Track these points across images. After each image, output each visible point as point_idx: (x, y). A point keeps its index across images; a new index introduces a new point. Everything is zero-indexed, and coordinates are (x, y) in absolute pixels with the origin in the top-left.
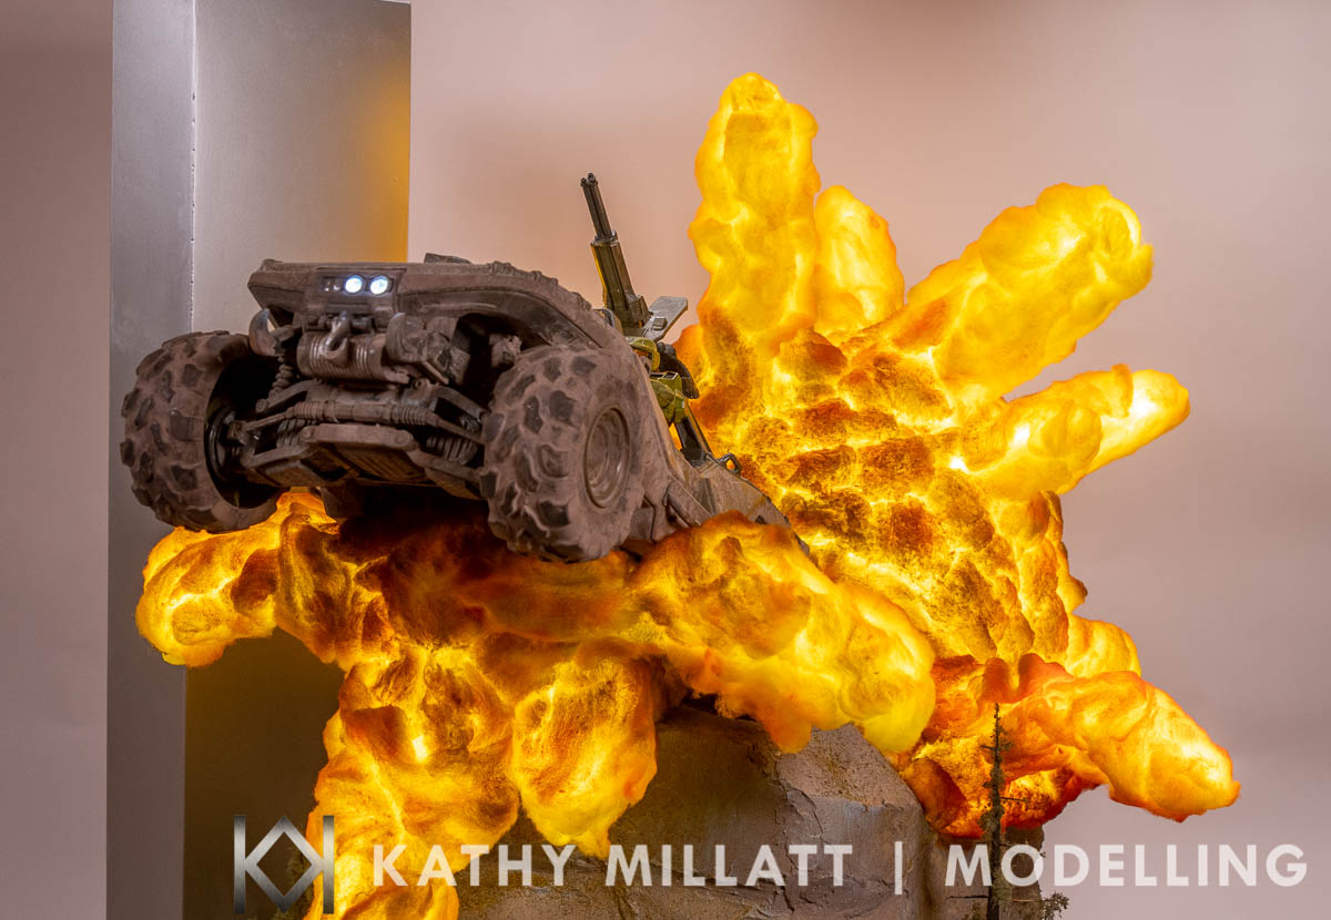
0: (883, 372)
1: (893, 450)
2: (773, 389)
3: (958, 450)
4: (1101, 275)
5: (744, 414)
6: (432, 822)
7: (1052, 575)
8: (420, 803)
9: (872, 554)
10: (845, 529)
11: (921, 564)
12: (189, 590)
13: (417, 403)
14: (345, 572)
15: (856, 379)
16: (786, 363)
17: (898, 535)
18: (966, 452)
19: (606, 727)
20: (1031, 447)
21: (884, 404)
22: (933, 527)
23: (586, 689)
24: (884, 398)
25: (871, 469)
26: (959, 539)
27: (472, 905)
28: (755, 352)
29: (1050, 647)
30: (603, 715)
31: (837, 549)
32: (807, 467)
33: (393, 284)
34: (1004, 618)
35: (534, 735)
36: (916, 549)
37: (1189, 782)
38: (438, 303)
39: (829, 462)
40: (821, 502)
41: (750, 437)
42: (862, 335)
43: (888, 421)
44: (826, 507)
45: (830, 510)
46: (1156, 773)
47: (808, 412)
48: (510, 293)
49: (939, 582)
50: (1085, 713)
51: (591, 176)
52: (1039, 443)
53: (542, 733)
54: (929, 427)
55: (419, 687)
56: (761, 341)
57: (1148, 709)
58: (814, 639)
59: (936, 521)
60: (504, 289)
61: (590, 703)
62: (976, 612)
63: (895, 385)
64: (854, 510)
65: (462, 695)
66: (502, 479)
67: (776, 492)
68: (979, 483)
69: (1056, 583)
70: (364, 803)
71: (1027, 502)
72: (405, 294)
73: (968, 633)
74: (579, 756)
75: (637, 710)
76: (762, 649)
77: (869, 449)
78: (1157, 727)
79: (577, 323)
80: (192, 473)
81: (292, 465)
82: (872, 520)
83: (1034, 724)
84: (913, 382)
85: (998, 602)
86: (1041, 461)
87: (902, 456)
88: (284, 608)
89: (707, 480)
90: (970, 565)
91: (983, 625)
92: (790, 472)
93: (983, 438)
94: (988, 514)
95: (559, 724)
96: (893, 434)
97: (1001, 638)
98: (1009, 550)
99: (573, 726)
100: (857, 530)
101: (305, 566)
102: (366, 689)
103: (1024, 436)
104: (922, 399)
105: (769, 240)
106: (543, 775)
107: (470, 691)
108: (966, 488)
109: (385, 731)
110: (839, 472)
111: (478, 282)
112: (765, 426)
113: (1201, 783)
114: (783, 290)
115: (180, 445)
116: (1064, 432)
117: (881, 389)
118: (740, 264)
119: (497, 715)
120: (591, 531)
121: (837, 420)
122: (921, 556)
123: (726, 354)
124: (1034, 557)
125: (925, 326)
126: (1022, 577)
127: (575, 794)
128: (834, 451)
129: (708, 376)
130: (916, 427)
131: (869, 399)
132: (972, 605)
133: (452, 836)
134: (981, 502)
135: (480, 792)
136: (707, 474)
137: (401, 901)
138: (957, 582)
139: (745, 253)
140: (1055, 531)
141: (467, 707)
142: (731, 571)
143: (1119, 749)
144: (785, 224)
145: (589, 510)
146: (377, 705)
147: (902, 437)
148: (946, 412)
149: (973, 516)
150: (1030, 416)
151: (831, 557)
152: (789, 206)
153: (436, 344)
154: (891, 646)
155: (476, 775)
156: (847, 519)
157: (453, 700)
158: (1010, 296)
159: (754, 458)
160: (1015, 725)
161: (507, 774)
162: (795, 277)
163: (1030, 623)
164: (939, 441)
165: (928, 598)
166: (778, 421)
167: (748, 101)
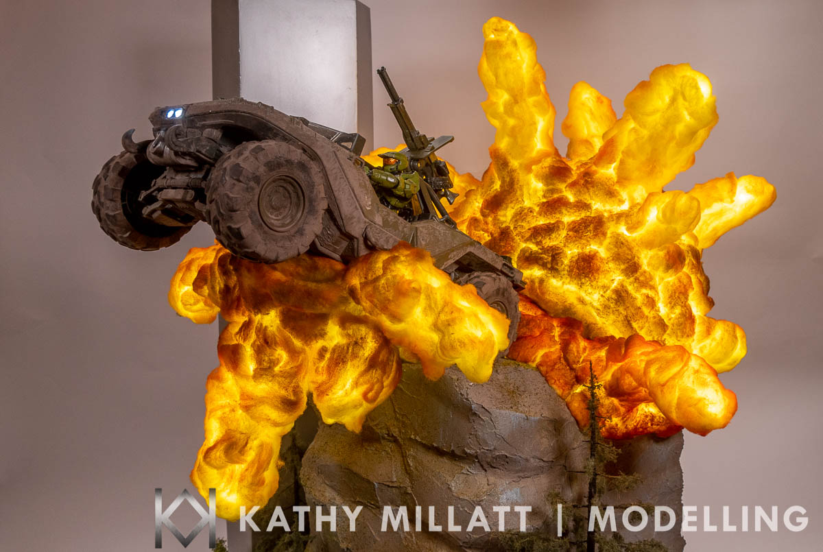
0: (587, 180)
1: (585, 223)
2: (531, 192)
3: (623, 223)
5: (512, 205)
6: (252, 406)
7: (685, 294)
8: (247, 396)
9: (564, 280)
10: (549, 266)
11: (592, 286)
12: (183, 284)
15: (574, 185)
16: (537, 176)
17: (578, 269)
18: (627, 223)
19: (356, 362)
20: (658, 219)
21: (587, 198)
22: (602, 265)
23: (348, 341)
24: (587, 194)
25: (571, 233)
26: (618, 272)
28: (518, 171)
29: (679, 334)
30: (355, 356)
31: (544, 277)
32: (537, 233)
33: (185, 111)
34: (643, 316)
35: (321, 364)
36: (588, 277)
38: (205, 121)
39: (549, 230)
40: (540, 251)
41: (513, 217)
42: (588, 161)
43: (586, 206)
45: (543, 256)
46: (679, 406)
47: (545, 203)
48: (240, 114)
49: (602, 296)
50: (651, 369)
51: (383, 68)
52: (661, 216)
53: (324, 364)
55: (253, 336)
56: (521, 165)
57: (683, 368)
58: (424, 311)
59: (605, 262)
61: (348, 348)
62: (624, 313)
63: (593, 187)
64: (555, 254)
65: (269, 340)
67: (518, 246)
68: (634, 240)
69: (687, 299)
70: (224, 394)
71: (665, 251)
72: (189, 116)
73: (620, 324)
74: (339, 377)
75: (374, 354)
76: (396, 318)
77: (573, 222)
78: (685, 379)
80: (114, 217)
81: (158, 213)
82: (566, 262)
83: (629, 376)
84: (602, 185)
85: (640, 308)
86: (663, 227)
87: (589, 226)
88: (211, 292)
89: (417, 228)
90: (622, 286)
91: (628, 322)
92: (528, 235)
93: (635, 215)
94: (638, 258)
95: (331, 359)
96: (588, 214)
97: (642, 328)
98: (651, 278)
99: (339, 359)
100: (556, 267)
101: (220, 273)
102: (231, 333)
103: (653, 216)
104: (607, 194)
106: (320, 387)
107: (275, 338)
108: (626, 243)
109: (234, 356)
110: (554, 235)
111: (223, 108)
112: (523, 211)
113: (701, 413)
114: (531, 136)
115: (108, 203)
116: (673, 210)
117: (586, 190)
118: (504, 123)
119: (293, 352)
120: (266, 244)
121: (559, 207)
122: (592, 281)
123: (503, 173)
124: (671, 284)
125: (605, 154)
126: (661, 295)
127: (335, 396)
128: (553, 224)
129: (497, 186)
130: (605, 211)
131: (580, 195)
132: (621, 309)
133: (266, 415)
134: (634, 251)
135: (283, 392)
136: (421, 225)
137: (232, 445)
138: (614, 296)
139: (506, 117)
140: (692, 269)
141: (273, 346)
142: (384, 273)
143: (662, 391)
144: (525, 100)
145: (265, 232)
146: (235, 342)
147: (592, 215)
148: (621, 202)
149: (628, 259)
150: (657, 201)
151: (542, 281)
152: (525, 90)
153: (203, 143)
154: (467, 319)
155: (279, 383)
156: (551, 260)
157: (265, 343)
158: (645, 133)
159: (512, 228)
160: (619, 375)
161: (300, 384)
162: (536, 130)
163: (665, 321)
164: (615, 218)
165: (596, 304)
166: (530, 208)
167: (493, 33)
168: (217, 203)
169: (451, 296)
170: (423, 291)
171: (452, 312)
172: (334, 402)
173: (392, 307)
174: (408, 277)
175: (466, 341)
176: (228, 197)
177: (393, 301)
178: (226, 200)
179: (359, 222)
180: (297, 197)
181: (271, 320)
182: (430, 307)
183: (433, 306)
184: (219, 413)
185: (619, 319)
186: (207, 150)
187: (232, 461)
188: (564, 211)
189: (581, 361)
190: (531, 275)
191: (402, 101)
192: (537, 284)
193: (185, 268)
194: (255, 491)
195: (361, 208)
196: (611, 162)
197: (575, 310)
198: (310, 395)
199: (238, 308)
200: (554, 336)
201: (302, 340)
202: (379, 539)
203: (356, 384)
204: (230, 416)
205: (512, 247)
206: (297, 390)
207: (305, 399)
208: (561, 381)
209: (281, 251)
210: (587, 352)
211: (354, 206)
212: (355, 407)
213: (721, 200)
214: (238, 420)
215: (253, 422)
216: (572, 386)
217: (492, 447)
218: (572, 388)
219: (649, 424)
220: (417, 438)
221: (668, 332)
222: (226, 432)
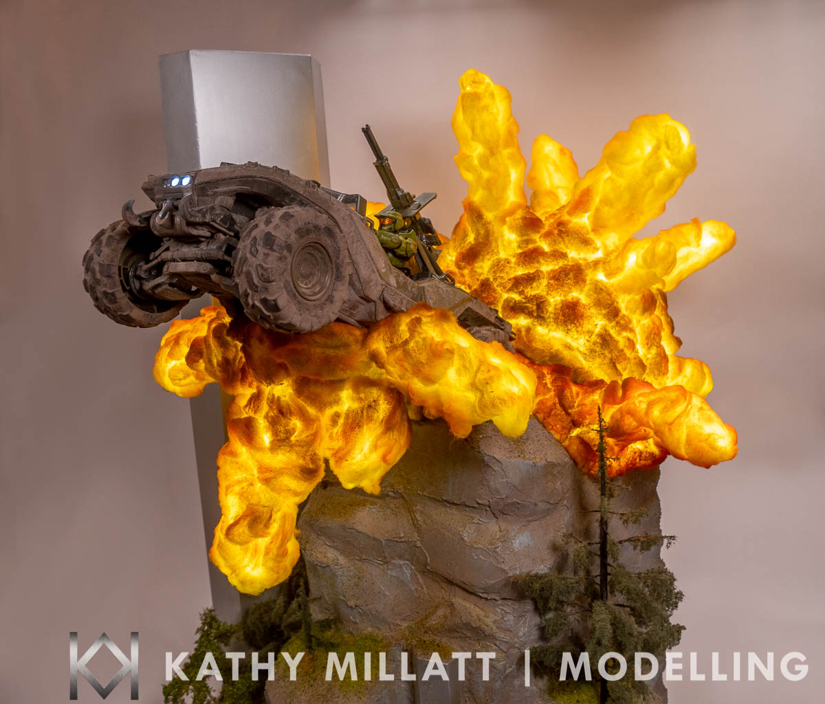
0: (561, 230)
1: (564, 271)
2: (505, 243)
3: (601, 270)
4: (668, 165)
5: (488, 257)
6: (272, 479)
7: (658, 335)
8: (266, 468)
9: (550, 327)
10: (535, 314)
11: (577, 331)
12: (172, 358)
13: (215, 247)
14: (236, 346)
15: (548, 235)
16: (511, 228)
17: (564, 316)
18: (605, 270)
19: (372, 425)
20: (637, 264)
21: (562, 247)
22: (585, 312)
23: (361, 405)
24: (562, 243)
25: (552, 282)
26: (600, 317)
27: (342, 515)
28: (493, 223)
29: (656, 373)
30: (370, 419)
31: (531, 325)
32: (518, 283)
33: (193, 179)
34: (626, 358)
35: (335, 430)
36: (574, 323)
37: (707, 448)
38: (217, 188)
39: (530, 279)
40: (524, 301)
41: (491, 269)
42: (557, 212)
43: (563, 256)
44: (526, 303)
45: (528, 305)
46: (689, 442)
47: (521, 254)
48: (256, 179)
49: (588, 340)
50: (654, 410)
51: (367, 125)
52: (640, 261)
53: (338, 429)
54: (588, 258)
55: (265, 407)
56: (495, 217)
57: (687, 406)
58: (459, 372)
59: (587, 308)
60: (251, 177)
61: (362, 412)
62: (609, 356)
63: (568, 236)
64: (540, 303)
65: (284, 410)
66: (242, 286)
67: (501, 296)
68: (612, 286)
69: (660, 339)
70: (239, 468)
71: (641, 295)
72: (199, 184)
73: (605, 367)
74: (356, 441)
75: (389, 416)
76: (429, 380)
77: (552, 271)
78: (691, 416)
79: (304, 195)
80: (113, 294)
81: (164, 287)
82: (551, 309)
83: (629, 416)
84: (577, 234)
85: (622, 350)
86: (643, 272)
87: (569, 274)
88: (208, 366)
89: (423, 287)
90: (606, 330)
91: (613, 364)
92: (509, 286)
93: (613, 262)
94: (617, 303)
95: (345, 424)
96: (566, 262)
97: (625, 369)
98: (630, 321)
99: (354, 424)
100: (542, 315)
101: (216, 344)
102: (240, 407)
103: (633, 260)
104: (582, 243)
105: (492, 161)
106: (337, 452)
107: (290, 408)
108: (605, 289)
109: (247, 430)
110: (535, 284)
111: (237, 174)
112: (500, 262)
113: (713, 448)
114: (504, 188)
116: (653, 255)
117: (561, 239)
118: (479, 177)
119: (308, 421)
120: (300, 314)
121: (537, 257)
122: (577, 327)
123: (478, 225)
124: (647, 326)
125: (580, 203)
126: (638, 337)
127: (354, 461)
128: (533, 274)
129: (471, 238)
130: (580, 259)
131: (554, 245)
132: (606, 352)
133: (286, 485)
134: (613, 296)
135: (301, 462)
136: (425, 284)
137: (256, 519)
138: (598, 340)
139: (480, 169)
140: (662, 311)
141: (289, 416)
142: (412, 337)
143: (670, 429)
144: (500, 152)
145: (299, 303)
146: (245, 415)
147: (570, 263)
148: (596, 249)
149: (608, 304)
150: (637, 247)
151: (528, 330)
152: (501, 142)
153: (218, 212)
154: (503, 376)
155: (297, 453)
156: (537, 309)
157: (281, 412)
158: (622, 182)
159: (491, 280)
160: (619, 416)
161: (317, 452)
162: (510, 182)
163: (644, 361)
164: (592, 265)
165: (582, 349)
166: (506, 259)
167: (470, 85)
168: (248, 274)
169: (483, 354)
170: (456, 352)
171: (489, 371)
172: (354, 467)
173: (426, 370)
174: (438, 339)
175: (506, 398)
176: (262, 268)
177: (427, 364)
178: (260, 271)
179: (376, 285)
180: (325, 263)
181: (283, 390)
182: (465, 367)
183: (468, 365)
184: (237, 489)
185: (605, 362)
186: (222, 219)
187: (257, 535)
188: (542, 261)
189: (576, 405)
190: (517, 324)
191: (387, 159)
192: (523, 333)
194: (280, 562)
195: (378, 271)
196: (585, 212)
197: (562, 356)
198: (326, 461)
199: (243, 379)
200: (546, 383)
201: (316, 408)
202: (388, 594)
203: (375, 447)
204: (249, 491)
205: (495, 298)
206: (314, 459)
207: (323, 466)
208: (558, 426)
209: (315, 320)
210: (580, 396)
211: (371, 270)
212: (375, 470)
213: (688, 244)
214: (258, 494)
215: (274, 494)
216: (569, 431)
217: (504, 496)
218: (569, 432)
219: (638, 460)
220: (424, 493)
221: (647, 372)
222: (247, 507)
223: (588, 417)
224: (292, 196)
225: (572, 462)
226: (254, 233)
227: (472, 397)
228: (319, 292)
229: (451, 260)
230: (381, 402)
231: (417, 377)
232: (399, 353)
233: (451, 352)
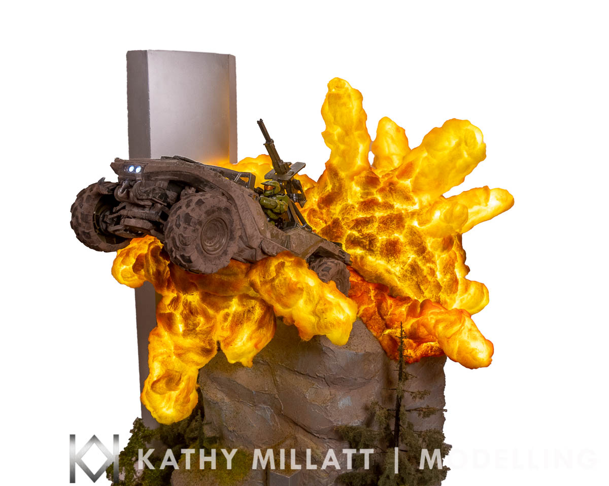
0: (391, 188)
1: (390, 218)
2: (353, 193)
3: (416, 219)
4: (465, 155)
5: (340, 202)
6: (183, 354)
7: (453, 265)
8: (179, 347)
9: (377, 257)
10: (367, 248)
11: (395, 262)
12: (124, 264)
13: (154, 212)
14: (165, 263)
15: (382, 190)
16: (357, 183)
17: (387, 251)
18: (418, 220)
19: (249, 323)
20: (440, 219)
21: (391, 200)
22: (402, 248)
23: (244, 309)
24: (391, 197)
25: (381, 225)
26: (412, 252)
27: (228, 371)
28: (344, 180)
29: (449, 292)
30: (249, 319)
31: (364, 255)
32: (359, 223)
33: (142, 169)
34: (427, 282)
35: (226, 324)
36: (393, 256)
37: (471, 358)
38: (158, 176)
39: (367, 222)
40: (361, 237)
41: (341, 211)
42: (391, 172)
43: (391, 207)
44: (362, 239)
45: (363, 240)
46: (459, 352)
47: (362, 203)
48: (183, 173)
49: (402, 268)
50: (439, 326)
51: (261, 119)
52: (443, 217)
53: (227, 324)
54: (408, 209)
55: (181, 307)
56: (347, 176)
57: (461, 327)
58: (306, 303)
59: (404, 245)
60: (180, 171)
61: (244, 315)
62: (416, 280)
63: (396, 193)
64: (372, 240)
65: (193, 311)
66: (169, 245)
67: (346, 232)
68: (423, 231)
69: (454, 268)
70: (162, 345)
71: (442, 238)
72: (146, 173)
73: (413, 287)
74: (239, 333)
75: (261, 318)
76: (286, 306)
77: (382, 217)
78: (463, 334)
79: (213, 183)
82: (378, 245)
83: (423, 327)
84: (402, 192)
85: (426, 276)
86: (444, 224)
87: (393, 220)
88: (147, 274)
89: (289, 235)
90: (415, 262)
91: (418, 285)
92: (352, 225)
93: (424, 214)
94: (425, 243)
95: (232, 321)
96: (392, 212)
97: (426, 289)
98: (433, 256)
99: (238, 322)
100: (372, 248)
101: (153, 260)
102: (165, 305)
103: (438, 215)
104: (405, 198)
105: (347, 139)
106: (226, 339)
107: (197, 309)
108: (417, 233)
109: (169, 321)
110: (369, 226)
111: (171, 169)
112: (348, 207)
114: (355, 157)
115: (84, 224)
116: (452, 215)
117: (390, 194)
118: (338, 148)
119: (208, 318)
120: (205, 264)
121: (373, 206)
122: (396, 259)
123: (335, 180)
124: (445, 259)
125: (406, 171)
126: (438, 266)
127: (236, 346)
128: (369, 218)
129: (329, 188)
130: (403, 209)
131: (386, 198)
132: (414, 277)
133: (191, 358)
134: (422, 238)
135: (202, 344)
136: (291, 233)
137: (171, 379)
138: (409, 269)
139: (338, 144)
140: (457, 248)
141: (196, 315)
142: (277, 276)
143: (448, 342)
144: (353, 133)
145: (205, 256)
146: (168, 311)
147: (395, 213)
148: (414, 204)
149: (419, 244)
150: (441, 208)
151: (362, 258)
152: (353, 127)
153: (157, 192)
154: (334, 308)
155: (200, 338)
156: (369, 244)
157: (190, 313)
158: (435, 161)
159: (341, 219)
160: (416, 326)
161: (213, 338)
162: (358, 153)
163: (440, 283)
164: (410, 215)
165: (398, 274)
166: (352, 205)
167: (335, 88)
168: (173, 239)
169: (322, 292)
170: (305, 289)
171: (325, 304)
172: (236, 350)
173: (285, 300)
174: (294, 279)
175: (335, 323)
176: (182, 236)
177: (285, 296)
178: (181, 238)
179: (257, 238)
180: (224, 230)
181: (194, 298)
182: (310, 300)
183: (312, 299)
184: (160, 358)
185: (413, 284)
186: (160, 196)
187: (171, 390)
188: (376, 209)
189: (389, 314)
190: (355, 253)
191: (273, 142)
192: (359, 259)
193: (125, 254)
194: (185, 406)
195: (259, 229)
196: (409, 178)
197: (384, 277)
198: (218, 343)
199: (168, 287)
200: (370, 296)
201: (214, 310)
202: (255, 426)
203: (250, 338)
204: (167, 360)
205: (341, 233)
206: (210, 343)
207: (216, 347)
208: (376, 327)
209: (214, 267)
210: (393, 308)
211: (254, 228)
212: (250, 353)
213: (479, 204)
214: (173, 363)
215: (183, 364)
216: (383, 330)
217: (335, 373)
218: (383, 331)
219: (430, 352)
220: (283, 364)
221: (442, 291)
222: (166, 371)
223: (396, 322)
224: (205, 183)
225: (383, 352)
226: (178, 212)
227: (313, 319)
228: (219, 248)
229: (315, 201)
230: (257, 308)
231: (279, 303)
232: (268, 286)
233: (302, 290)
